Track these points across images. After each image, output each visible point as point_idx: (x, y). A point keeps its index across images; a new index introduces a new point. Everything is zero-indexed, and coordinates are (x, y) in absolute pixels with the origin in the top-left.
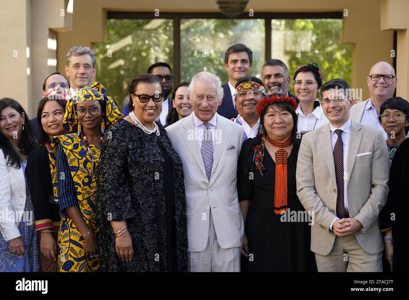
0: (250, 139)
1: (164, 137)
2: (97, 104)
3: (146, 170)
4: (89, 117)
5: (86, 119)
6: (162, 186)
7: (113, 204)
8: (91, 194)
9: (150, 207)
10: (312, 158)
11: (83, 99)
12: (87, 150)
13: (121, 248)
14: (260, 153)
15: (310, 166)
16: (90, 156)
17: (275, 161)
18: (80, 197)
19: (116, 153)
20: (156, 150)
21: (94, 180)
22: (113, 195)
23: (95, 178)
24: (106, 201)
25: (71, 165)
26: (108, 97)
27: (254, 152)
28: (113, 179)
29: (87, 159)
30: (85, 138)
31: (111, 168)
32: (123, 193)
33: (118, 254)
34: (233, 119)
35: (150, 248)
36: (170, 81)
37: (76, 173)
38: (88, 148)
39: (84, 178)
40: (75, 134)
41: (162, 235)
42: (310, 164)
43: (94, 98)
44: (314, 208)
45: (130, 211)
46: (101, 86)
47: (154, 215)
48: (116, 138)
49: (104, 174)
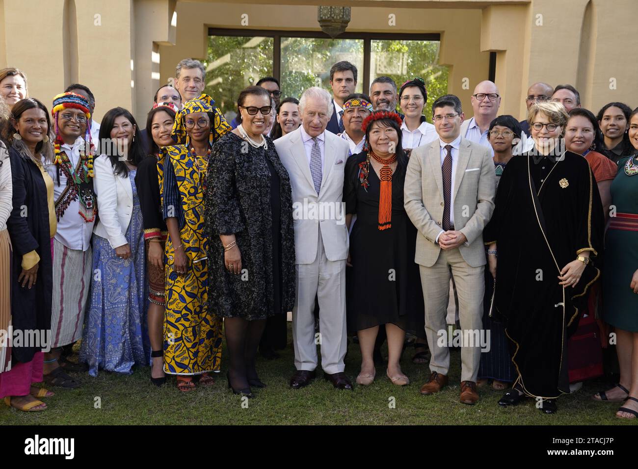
0: (355, 154)
1: (272, 151)
2: (206, 116)
3: (253, 184)
4: (198, 129)
5: (194, 131)
6: (268, 200)
7: (222, 218)
8: (197, 205)
9: (256, 221)
10: (420, 172)
11: (192, 111)
12: (195, 161)
13: (230, 261)
14: (365, 169)
15: (418, 180)
16: (197, 167)
17: (380, 178)
18: (185, 207)
19: (224, 167)
20: (263, 164)
21: (199, 191)
22: (223, 209)
23: (201, 189)
24: (216, 215)
25: (178, 175)
26: (216, 109)
27: (359, 168)
28: (222, 193)
29: (194, 169)
30: (193, 149)
31: (219, 182)
32: (232, 207)
33: (227, 267)
34: (339, 134)
35: (256, 261)
36: (278, 97)
37: (182, 183)
38: (196, 159)
39: (191, 188)
40: (183, 145)
41: (268, 249)
42: (419, 178)
43: (203, 110)
44: (421, 221)
45: (239, 225)
46: (210, 98)
47: (260, 229)
48: (224, 152)
49: (213, 189)
